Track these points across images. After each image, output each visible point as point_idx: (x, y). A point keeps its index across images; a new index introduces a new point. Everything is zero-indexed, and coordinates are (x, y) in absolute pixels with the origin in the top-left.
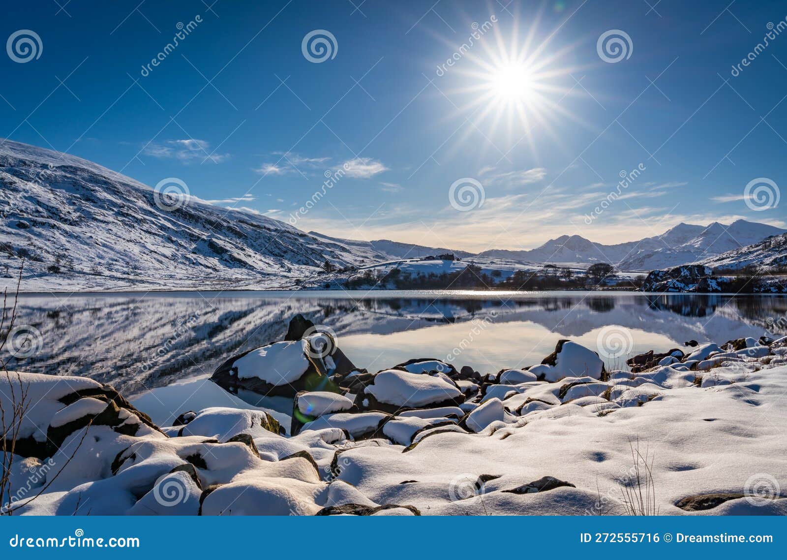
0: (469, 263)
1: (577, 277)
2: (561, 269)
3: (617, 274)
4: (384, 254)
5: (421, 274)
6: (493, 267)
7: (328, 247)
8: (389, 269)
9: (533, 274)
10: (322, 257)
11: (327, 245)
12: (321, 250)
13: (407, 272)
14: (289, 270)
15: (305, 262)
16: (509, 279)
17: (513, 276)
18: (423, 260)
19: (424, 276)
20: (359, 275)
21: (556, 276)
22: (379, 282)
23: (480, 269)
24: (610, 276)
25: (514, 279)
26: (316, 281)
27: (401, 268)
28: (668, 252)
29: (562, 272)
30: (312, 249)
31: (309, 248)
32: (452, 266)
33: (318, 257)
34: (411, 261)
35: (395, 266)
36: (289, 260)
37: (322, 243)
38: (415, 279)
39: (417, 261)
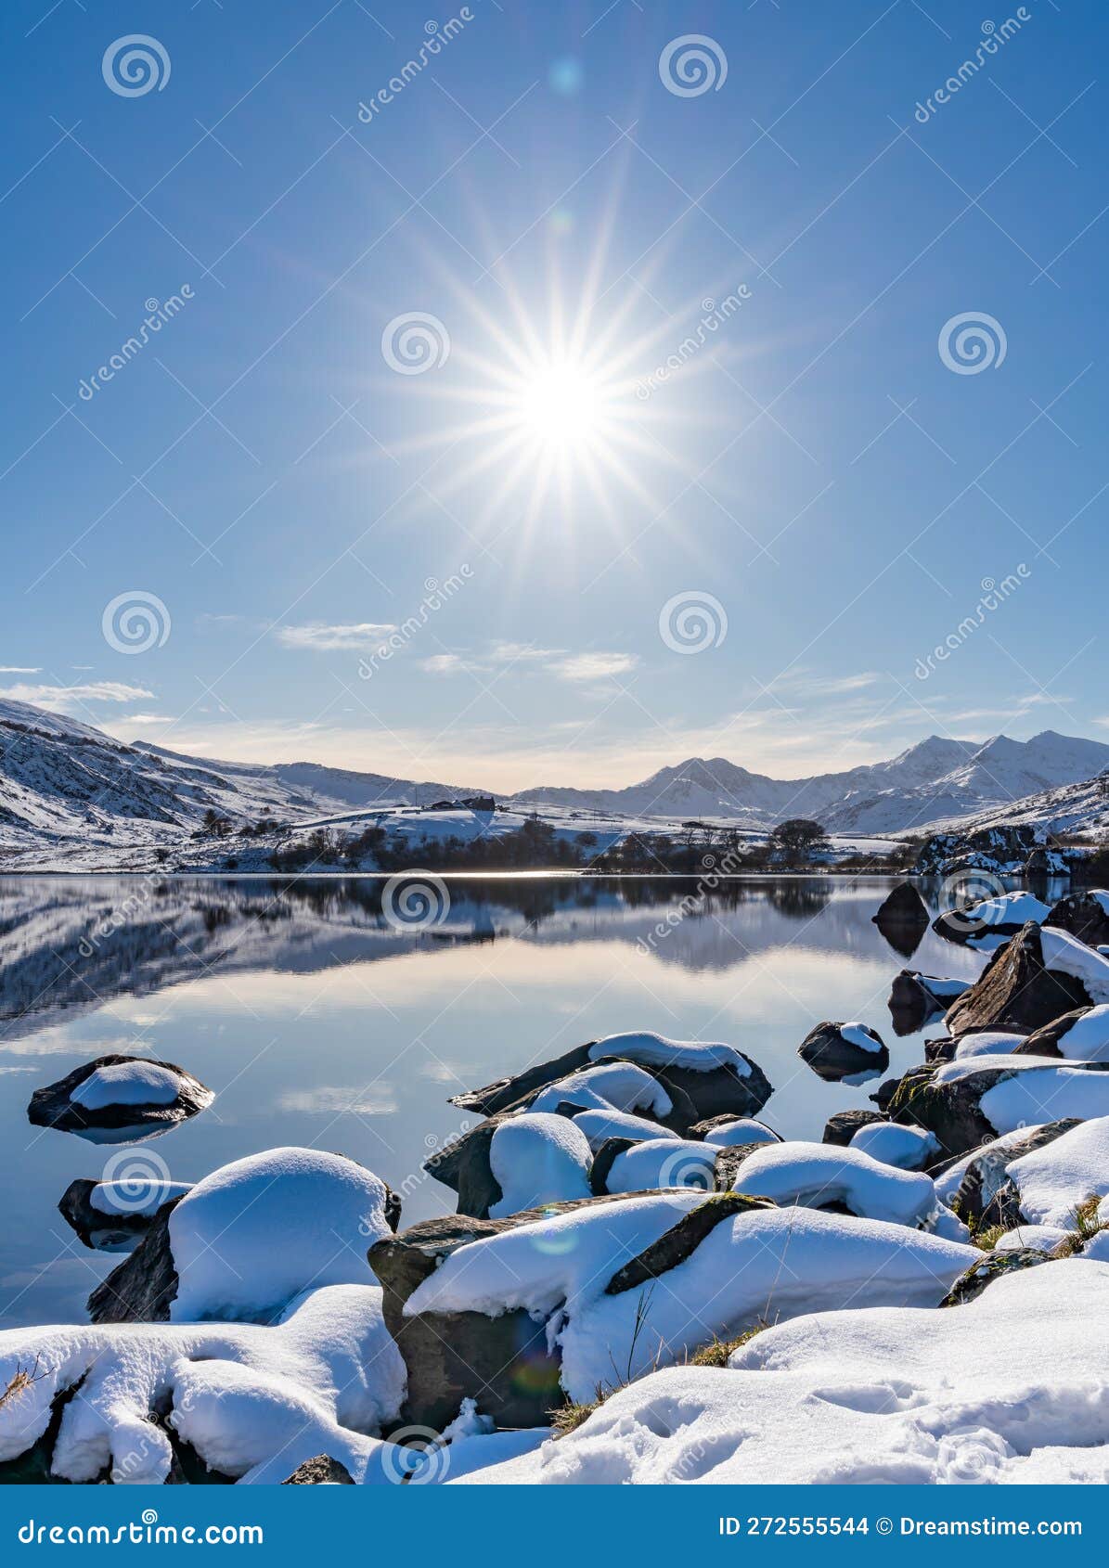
0: (528, 817)
1: (750, 847)
2: (719, 832)
3: (831, 842)
4: (306, 793)
5: (429, 840)
6: (579, 825)
7: (186, 778)
8: (359, 829)
9: (664, 841)
10: (175, 799)
11: (183, 773)
12: (171, 784)
13: (399, 834)
14: (109, 830)
15: (138, 810)
16: (614, 850)
17: (620, 844)
18: (427, 810)
19: (435, 845)
20: (297, 842)
21: (709, 845)
22: (343, 856)
23: (551, 829)
24: (817, 846)
25: (624, 850)
26: (202, 853)
27: (386, 826)
28: (907, 796)
29: (722, 838)
30: (154, 783)
31: (146, 779)
32: (493, 822)
33: (168, 801)
34: (403, 812)
35: (372, 822)
36: (102, 807)
37: (172, 769)
38: (417, 851)
39: (418, 812)
